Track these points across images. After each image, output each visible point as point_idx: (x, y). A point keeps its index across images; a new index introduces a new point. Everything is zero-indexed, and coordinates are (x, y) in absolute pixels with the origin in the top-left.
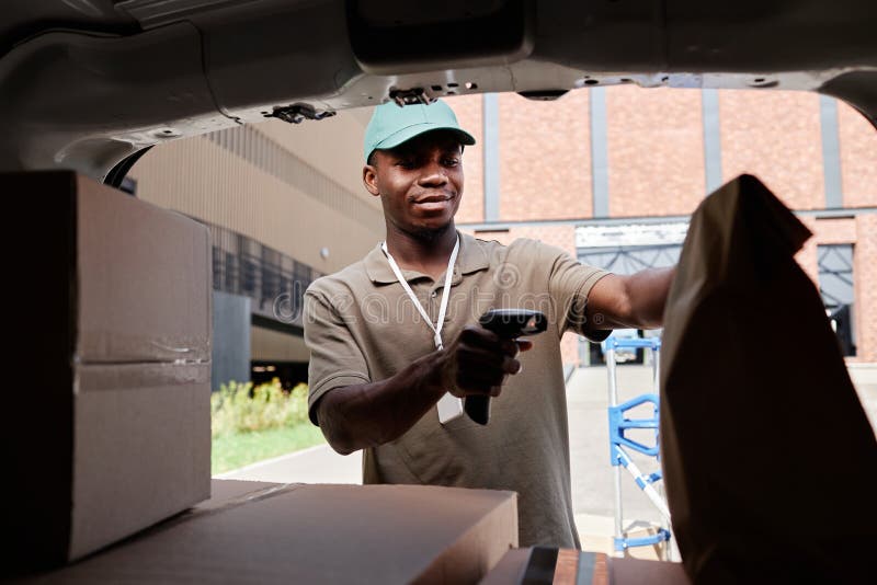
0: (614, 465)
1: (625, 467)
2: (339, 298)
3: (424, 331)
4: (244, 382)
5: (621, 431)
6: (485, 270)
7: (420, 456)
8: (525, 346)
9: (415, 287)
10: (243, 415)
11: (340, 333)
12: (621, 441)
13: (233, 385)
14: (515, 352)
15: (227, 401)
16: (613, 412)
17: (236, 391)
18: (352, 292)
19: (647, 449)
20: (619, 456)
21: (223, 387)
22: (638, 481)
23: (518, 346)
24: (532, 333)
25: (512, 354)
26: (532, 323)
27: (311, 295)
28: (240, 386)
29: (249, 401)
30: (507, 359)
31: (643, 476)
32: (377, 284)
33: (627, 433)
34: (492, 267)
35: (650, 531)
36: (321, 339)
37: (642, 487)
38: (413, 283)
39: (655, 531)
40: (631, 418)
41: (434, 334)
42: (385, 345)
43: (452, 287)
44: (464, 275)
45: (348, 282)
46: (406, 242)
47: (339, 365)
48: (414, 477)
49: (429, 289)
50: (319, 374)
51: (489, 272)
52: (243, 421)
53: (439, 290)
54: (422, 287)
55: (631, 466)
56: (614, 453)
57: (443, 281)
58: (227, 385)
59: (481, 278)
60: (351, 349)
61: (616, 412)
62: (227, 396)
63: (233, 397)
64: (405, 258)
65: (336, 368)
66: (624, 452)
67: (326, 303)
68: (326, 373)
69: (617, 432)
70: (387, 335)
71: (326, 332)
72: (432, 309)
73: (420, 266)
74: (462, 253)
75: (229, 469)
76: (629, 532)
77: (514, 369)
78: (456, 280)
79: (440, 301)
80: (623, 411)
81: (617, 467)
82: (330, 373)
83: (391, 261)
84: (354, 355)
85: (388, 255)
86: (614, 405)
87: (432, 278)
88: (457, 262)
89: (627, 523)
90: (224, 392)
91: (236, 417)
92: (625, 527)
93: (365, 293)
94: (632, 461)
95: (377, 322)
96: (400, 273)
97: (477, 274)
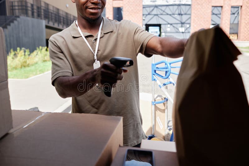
0: (152, 80)
1: (156, 81)
2: (60, 43)
3: (91, 54)
4: (44, 46)
5: (155, 71)
6: (112, 32)
7: (90, 96)
8: (125, 71)
9: (87, 38)
10: (44, 57)
11: (61, 55)
12: (155, 74)
13: (41, 47)
14: (122, 72)
15: (39, 52)
16: (153, 65)
17: (42, 49)
18: (65, 40)
19: (163, 77)
20: (154, 78)
21: (37, 48)
22: (160, 86)
23: (123, 71)
24: (128, 66)
25: (121, 73)
26: (128, 63)
27: (51, 41)
28: (43, 48)
29: (46, 52)
30: (119, 75)
31: (161, 84)
32: (74, 37)
33: (157, 72)
34: (114, 31)
35: (162, 99)
36: (55, 58)
37: (161, 87)
38: (87, 37)
39: (164, 99)
40: (158, 67)
41: (94, 55)
42: (78, 59)
43: (100, 38)
44: (104, 34)
45: (63, 36)
46: (84, 22)
47: (61, 68)
48: (88, 103)
49: (92, 39)
50: (54, 71)
51: (113, 33)
52: (44, 58)
53: (96, 40)
54: (90, 39)
55: (158, 81)
56: (153, 77)
57: (97, 36)
58: (39, 47)
59: (110, 35)
60: (64, 62)
61: (154, 65)
62: (39, 51)
63: (41, 51)
64: (84, 27)
65: (60, 69)
66: (156, 77)
67: (56, 45)
68: (57, 70)
69: (154, 71)
70: (78, 56)
71: (56, 55)
72: (93, 46)
73: (89, 31)
74: (104, 25)
75: (40, 74)
76: (156, 99)
77: (121, 79)
78: (102, 36)
79: (96, 43)
80: (156, 65)
81: (153, 81)
82: (59, 71)
83: (79, 28)
84: (66, 64)
85: (78, 26)
86: (153, 63)
87: (93, 35)
88: (102, 29)
89: (156, 96)
90: (38, 50)
91: (42, 57)
92: (155, 98)
93: (70, 41)
94: (158, 80)
95: (74, 51)
96: (82, 33)
97: (109, 33)
